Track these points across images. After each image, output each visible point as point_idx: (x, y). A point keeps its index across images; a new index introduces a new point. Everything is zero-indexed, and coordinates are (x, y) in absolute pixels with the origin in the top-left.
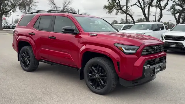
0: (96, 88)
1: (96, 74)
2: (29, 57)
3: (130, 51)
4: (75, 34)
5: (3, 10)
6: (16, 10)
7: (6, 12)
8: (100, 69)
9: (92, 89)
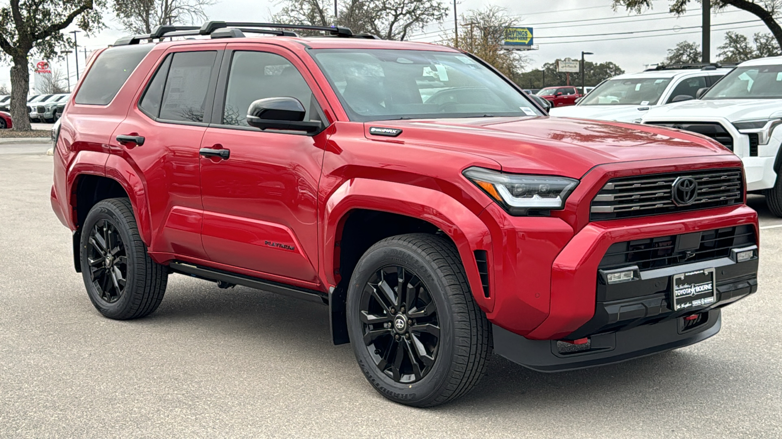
0: (397, 379)
1: (396, 313)
2: (122, 253)
3: (536, 202)
4: (312, 130)
5: (29, 18)
6: (98, 18)
7: (46, 33)
8: (410, 286)
9: (381, 384)
